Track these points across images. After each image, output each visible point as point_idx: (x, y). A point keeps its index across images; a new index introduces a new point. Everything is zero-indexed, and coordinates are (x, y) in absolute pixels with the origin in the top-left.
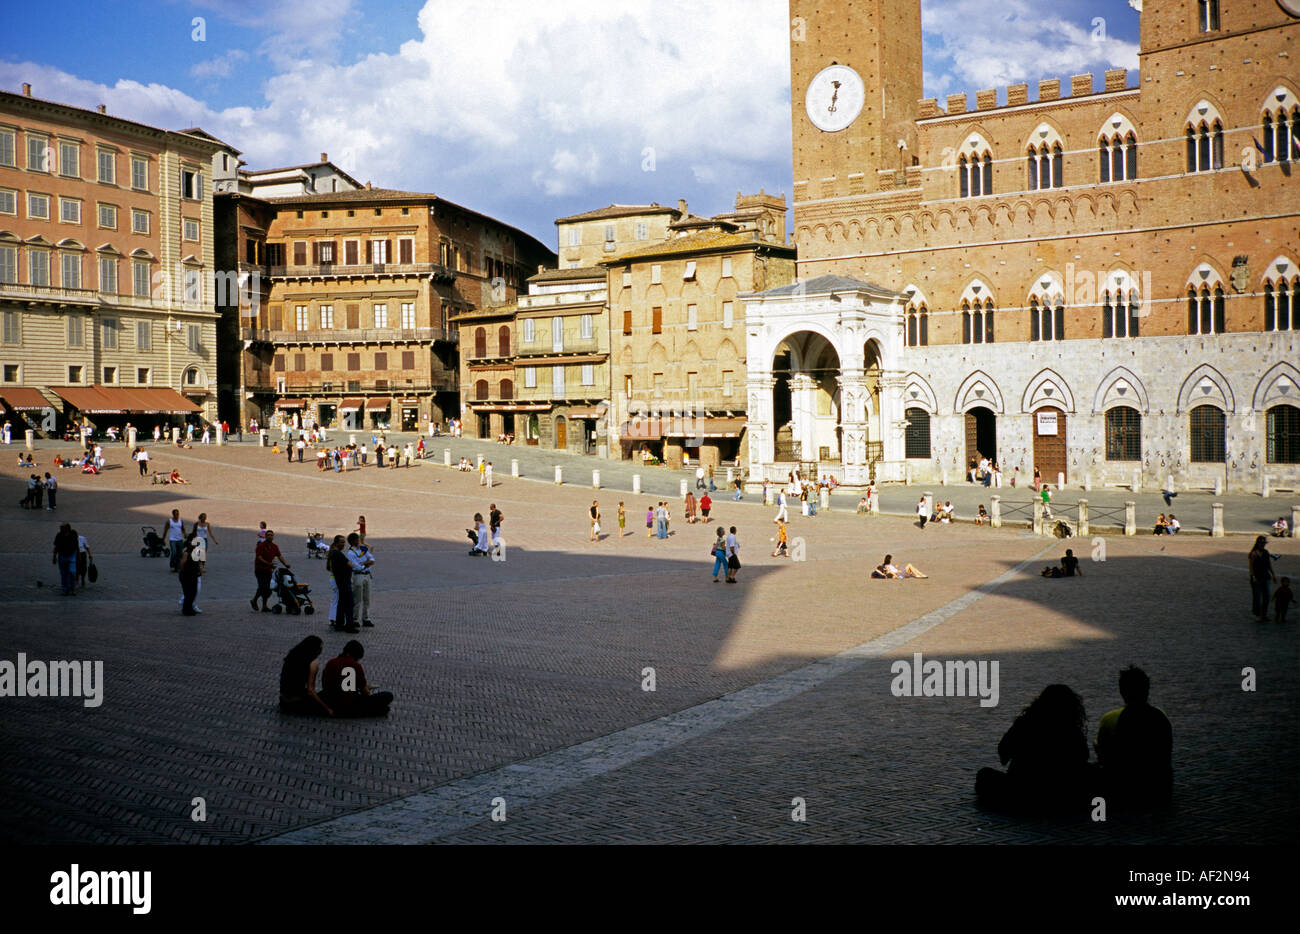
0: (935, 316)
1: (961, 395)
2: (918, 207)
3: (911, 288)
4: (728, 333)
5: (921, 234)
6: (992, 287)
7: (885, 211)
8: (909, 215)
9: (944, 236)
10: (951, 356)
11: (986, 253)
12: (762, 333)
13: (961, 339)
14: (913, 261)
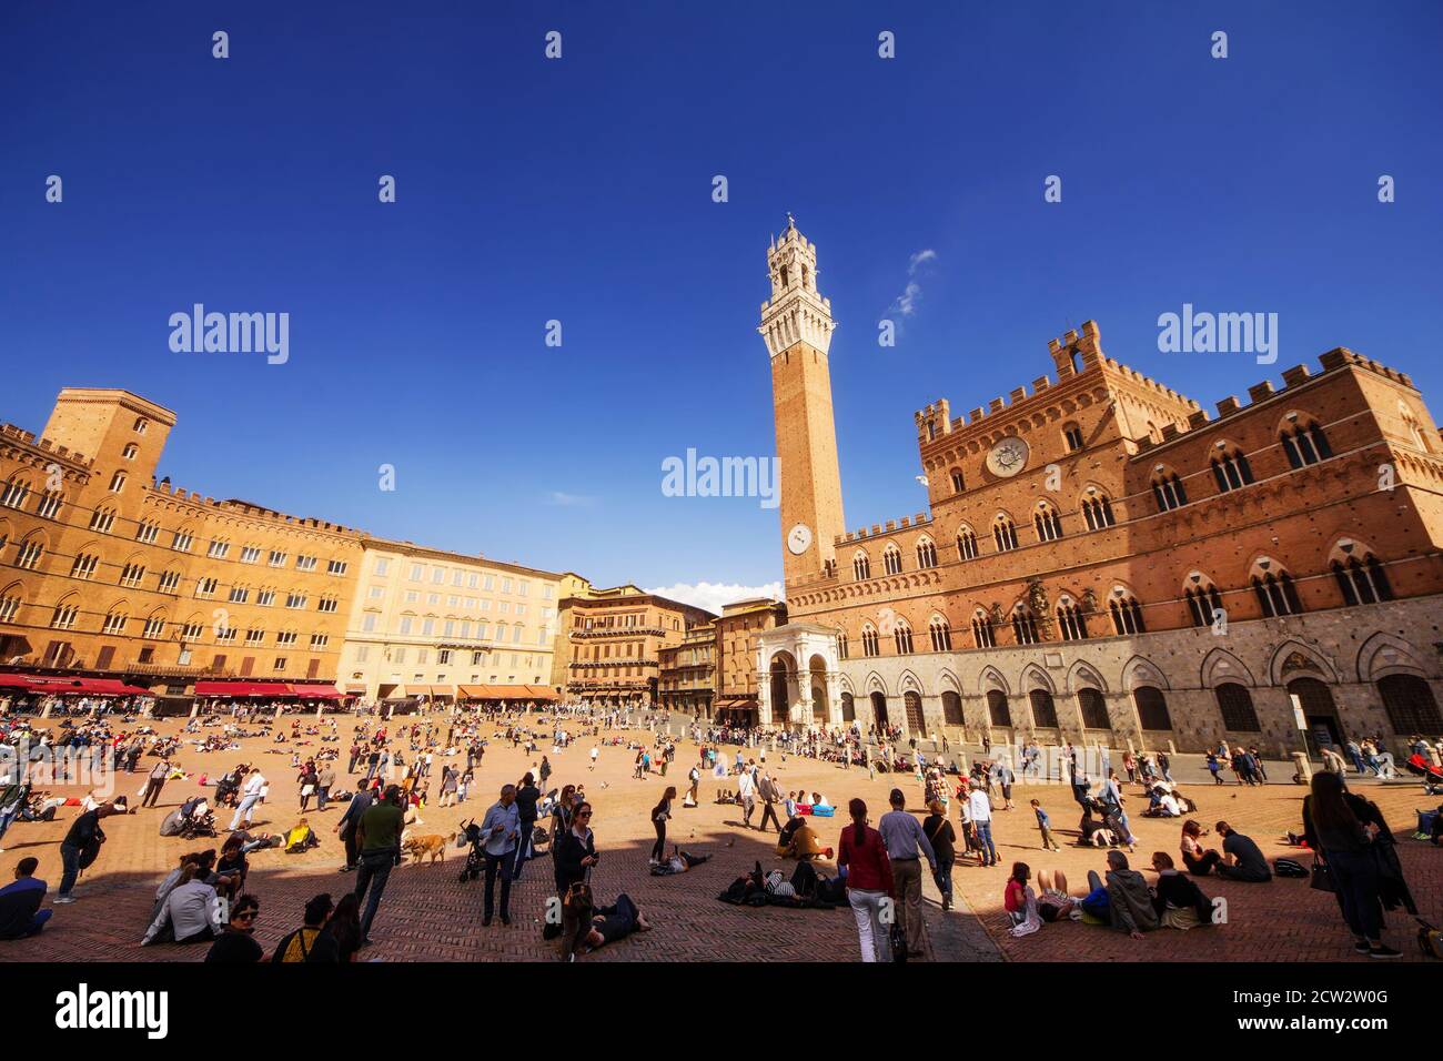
0: (851, 642)
1: (867, 686)
2: (837, 587)
3: (838, 628)
5: (840, 600)
7: (823, 590)
8: (834, 591)
9: (849, 601)
10: (860, 664)
13: (864, 655)
14: (838, 614)
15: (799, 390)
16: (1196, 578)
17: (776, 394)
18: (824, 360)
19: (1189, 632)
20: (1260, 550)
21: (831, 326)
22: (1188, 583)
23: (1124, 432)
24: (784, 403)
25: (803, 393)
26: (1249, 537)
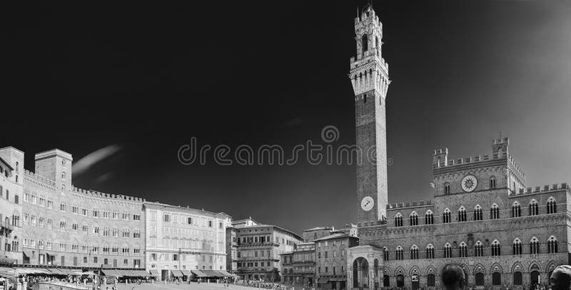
0: (390, 254)
1: (396, 272)
2: (386, 229)
3: (385, 247)
5: (387, 235)
6: (403, 247)
7: (379, 230)
8: (384, 231)
9: (392, 236)
10: (394, 262)
11: (401, 239)
12: (351, 258)
13: (396, 259)
14: (385, 241)
15: (372, 120)
16: (517, 241)
17: (358, 119)
18: (384, 103)
19: (511, 256)
20: (534, 235)
21: (388, 82)
22: (515, 242)
23: (509, 187)
24: (362, 126)
25: (374, 123)
26: (533, 231)
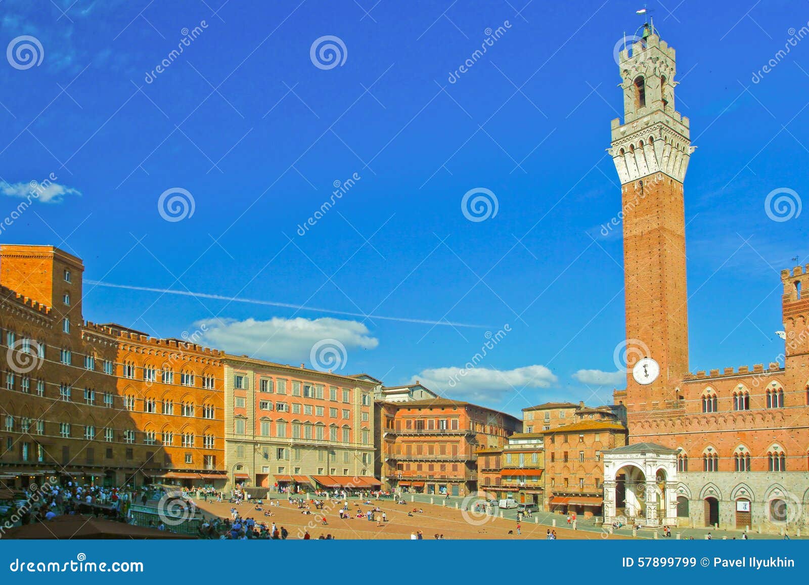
0: (691, 460)
1: (703, 492)
2: (683, 416)
3: (680, 448)
4: (598, 463)
5: (684, 427)
6: (716, 448)
7: (668, 417)
8: (679, 419)
9: (694, 428)
10: (698, 476)
11: (714, 435)
12: (611, 465)
13: (703, 469)
14: (680, 437)
15: (654, 227)
17: (627, 223)
24: (635, 236)
25: (659, 230)
